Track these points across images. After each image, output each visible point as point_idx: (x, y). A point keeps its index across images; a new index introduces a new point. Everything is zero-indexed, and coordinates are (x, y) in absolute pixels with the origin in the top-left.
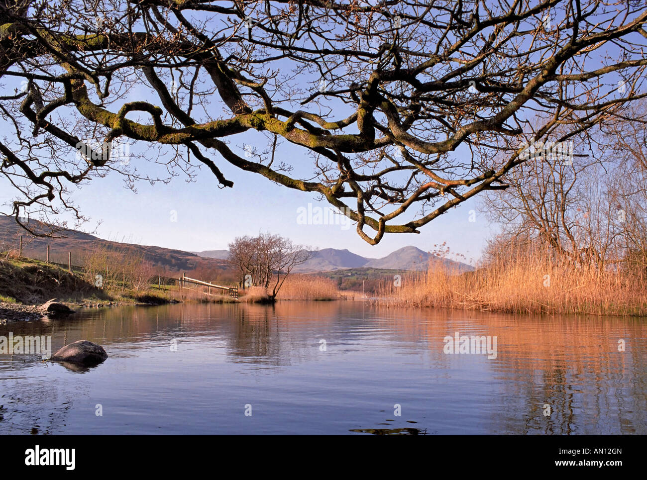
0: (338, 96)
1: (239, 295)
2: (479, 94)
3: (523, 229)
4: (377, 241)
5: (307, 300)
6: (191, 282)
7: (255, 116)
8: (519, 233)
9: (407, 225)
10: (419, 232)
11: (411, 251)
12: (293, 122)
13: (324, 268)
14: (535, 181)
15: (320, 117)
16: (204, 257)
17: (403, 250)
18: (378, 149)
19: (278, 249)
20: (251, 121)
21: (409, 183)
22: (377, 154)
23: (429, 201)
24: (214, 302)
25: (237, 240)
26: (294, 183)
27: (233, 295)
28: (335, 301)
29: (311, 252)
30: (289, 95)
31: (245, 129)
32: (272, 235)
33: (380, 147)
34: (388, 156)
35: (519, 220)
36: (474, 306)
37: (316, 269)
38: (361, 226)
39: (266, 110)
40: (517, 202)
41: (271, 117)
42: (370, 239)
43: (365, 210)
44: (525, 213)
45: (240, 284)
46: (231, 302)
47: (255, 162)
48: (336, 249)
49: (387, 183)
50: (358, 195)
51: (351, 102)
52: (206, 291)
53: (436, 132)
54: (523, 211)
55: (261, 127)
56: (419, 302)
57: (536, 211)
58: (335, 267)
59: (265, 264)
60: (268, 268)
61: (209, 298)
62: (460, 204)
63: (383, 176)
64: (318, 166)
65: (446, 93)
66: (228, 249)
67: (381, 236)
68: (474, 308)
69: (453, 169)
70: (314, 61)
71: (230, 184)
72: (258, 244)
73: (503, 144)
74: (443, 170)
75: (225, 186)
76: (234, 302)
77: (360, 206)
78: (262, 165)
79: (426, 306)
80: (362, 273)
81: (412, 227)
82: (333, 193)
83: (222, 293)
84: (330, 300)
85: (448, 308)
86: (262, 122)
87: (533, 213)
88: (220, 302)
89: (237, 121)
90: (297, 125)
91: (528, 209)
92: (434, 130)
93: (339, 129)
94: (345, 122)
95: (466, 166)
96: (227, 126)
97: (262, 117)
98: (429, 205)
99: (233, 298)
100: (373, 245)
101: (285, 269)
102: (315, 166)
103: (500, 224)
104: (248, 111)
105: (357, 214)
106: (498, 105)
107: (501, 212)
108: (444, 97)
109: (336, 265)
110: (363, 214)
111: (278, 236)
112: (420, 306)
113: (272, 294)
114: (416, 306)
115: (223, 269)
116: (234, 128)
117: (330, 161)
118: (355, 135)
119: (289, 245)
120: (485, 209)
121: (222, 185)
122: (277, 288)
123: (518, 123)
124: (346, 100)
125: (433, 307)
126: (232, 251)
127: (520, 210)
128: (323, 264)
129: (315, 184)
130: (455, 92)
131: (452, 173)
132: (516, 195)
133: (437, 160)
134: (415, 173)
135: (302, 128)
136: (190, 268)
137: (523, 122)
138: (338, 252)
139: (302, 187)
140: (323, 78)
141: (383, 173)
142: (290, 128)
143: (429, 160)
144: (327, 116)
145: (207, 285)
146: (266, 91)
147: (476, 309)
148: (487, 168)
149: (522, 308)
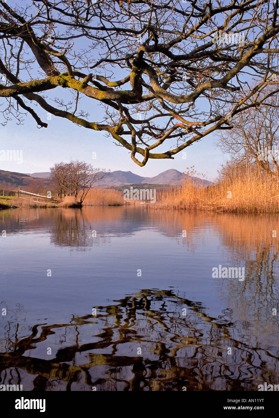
0: (116, 63)
1: (58, 202)
2: (213, 63)
3: (245, 158)
4: (144, 163)
5: (103, 205)
6: (26, 194)
7: (61, 77)
8: (242, 161)
9: (165, 153)
10: (173, 158)
11: (173, 172)
12: (87, 81)
13: (115, 184)
14: (254, 125)
15: (106, 78)
16: (34, 177)
17: (167, 171)
18: (148, 101)
19: (83, 171)
20: (58, 80)
21: (168, 125)
22: (148, 105)
23: (182, 137)
24: (41, 207)
25: (56, 165)
26: (90, 125)
27: (54, 202)
28: (122, 206)
29: (106, 173)
30: (87, 63)
31: (54, 86)
32: (80, 161)
33: (149, 100)
34: (155, 107)
35: (243, 151)
36: (212, 208)
37: (110, 185)
38: (134, 154)
39: (69, 73)
40: (241, 139)
41: (72, 78)
42: (140, 162)
43: (136, 143)
44: (246, 147)
45: (59, 195)
46: (52, 207)
47: (63, 110)
48: (123, 171)
49: (154, 125)
50: (132, 133)
51: (125, 67)
52: (35, 200)
53: (187, 91)
54: (245, 145)
55: (65, 85)
56: (177, 206)
57: (254, 145)
58: (122, 183)
59: (75, 181)
60: (77, 184)
61: (37, 204)
62: (201, 139)
63: (151, 120)
64: (107, 114)
65: (190, 62)
66: (50, 171)
67: (146, 160)
68: (212, 210)
69: (197, 116)
70: (103, 39)
71: (45, 125)
72: (70, 168)
73: (229, 98)
74: (191, 116)
75: (42, 127)
76: (54, 207)
77: (134, 140)
78: (68, 113)
79: (181, 209)
80: (141, 187)
81: (169, 155)
82: (116, 131)
83: (46, 201)
84: (119, 205)
85: (195, 209)
86: (66, 81)
87: (252, 147)
88: (45, 207)
89: (48, 81)
90: (90, 83)
91: (248, 144)
92: (185, 89)
93: (118, 87)
94: (122, 81)
95: (206, 114)
96: (41, 84)
97: (66, 78)
98: (182, 140)
99: (53, 204)
100: (141, 166)
101: (88, 184)
102: (106, 113)
103: (231, 154)
104: (57, 73)
105: (131, 146)
106: (225, 71)
107: (231, 146)
108: (189, 64)
109: (123, 182)
110: (135, 146)
111: (83, 163)
112: (177, 208)
113: (79, 201)
114: (175, 208)
115: (48, 185)
116: (47, 85)
117: (115, 110)
118: (129, 91)
119: (91, 168)
120: (220, 144)
121: (40, 126)
122: (83, 197)
123: (239, 84)
124: (122, 66)
125: (185, 209)
126: (53, 173)
127: (243, 145)
128: (114, 181)
129: (103, 125)
130: (197, 61)
131: (197, 118)
132: (241, 135)
133: (188, 110)
134: (172, 119)
135: (94, 86)
136: (26, 185)
137: (243, 83)
138: (124, 173)
139: (95, 128)
140: (110, 51)
141: (151, 119)
142: (85, 85)
143: (182, 110)
144: (110, 77)
145: (36, 196)
146: (68, 60)
147: (213, 210)
148: (219, 115)
149: (242, 209)
